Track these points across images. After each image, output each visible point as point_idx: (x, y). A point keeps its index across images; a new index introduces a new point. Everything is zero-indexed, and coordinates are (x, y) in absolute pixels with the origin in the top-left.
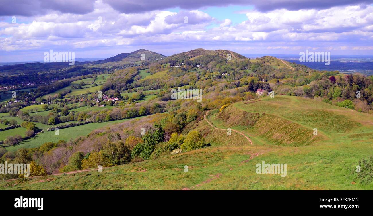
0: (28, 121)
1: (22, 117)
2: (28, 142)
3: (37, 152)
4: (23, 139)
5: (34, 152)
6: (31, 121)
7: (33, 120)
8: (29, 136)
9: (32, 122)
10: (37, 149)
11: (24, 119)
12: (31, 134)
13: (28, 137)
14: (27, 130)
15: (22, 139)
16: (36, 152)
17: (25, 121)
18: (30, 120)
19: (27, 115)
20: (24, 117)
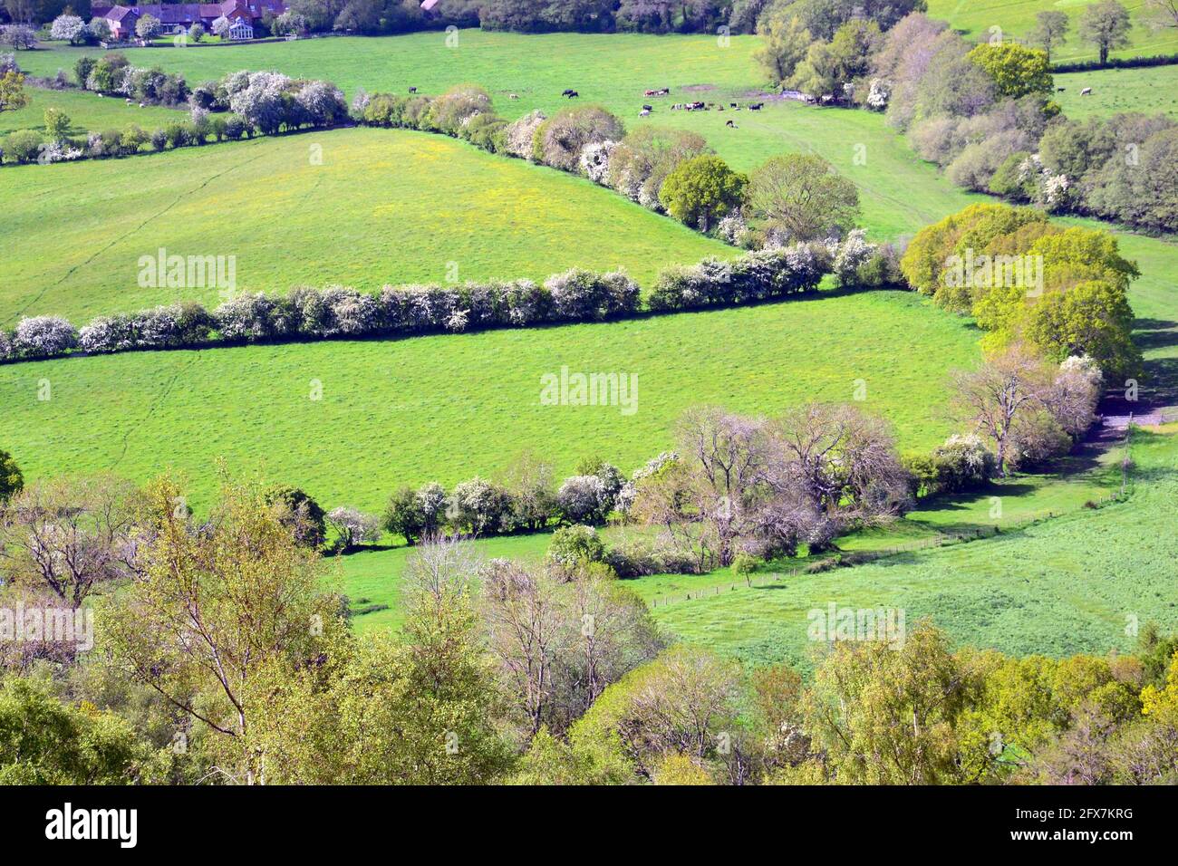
0: (1019, 197)
1: (941, 122)
2: (983, 551)
3: (1102, 734)
4: (914, 484)
5: (1064, 724)
6: (1067, 207)
7: (1101, 189)
8: (1012, 453)
9: (1077, 229)
10: (1104, 678)
11: (969, 158)
12: (1044, 414)
13: (989, 466)
14: (987, 342)
15: (899, 492)
16: (1083, 723)
17: (978, 190)
18: (1053, 184)
19: (1029, 105)
20: (977, 121)
